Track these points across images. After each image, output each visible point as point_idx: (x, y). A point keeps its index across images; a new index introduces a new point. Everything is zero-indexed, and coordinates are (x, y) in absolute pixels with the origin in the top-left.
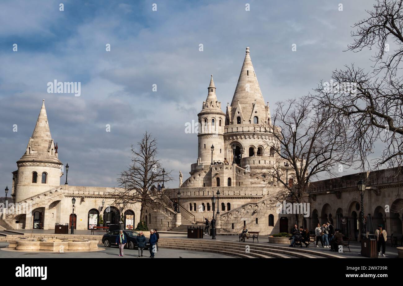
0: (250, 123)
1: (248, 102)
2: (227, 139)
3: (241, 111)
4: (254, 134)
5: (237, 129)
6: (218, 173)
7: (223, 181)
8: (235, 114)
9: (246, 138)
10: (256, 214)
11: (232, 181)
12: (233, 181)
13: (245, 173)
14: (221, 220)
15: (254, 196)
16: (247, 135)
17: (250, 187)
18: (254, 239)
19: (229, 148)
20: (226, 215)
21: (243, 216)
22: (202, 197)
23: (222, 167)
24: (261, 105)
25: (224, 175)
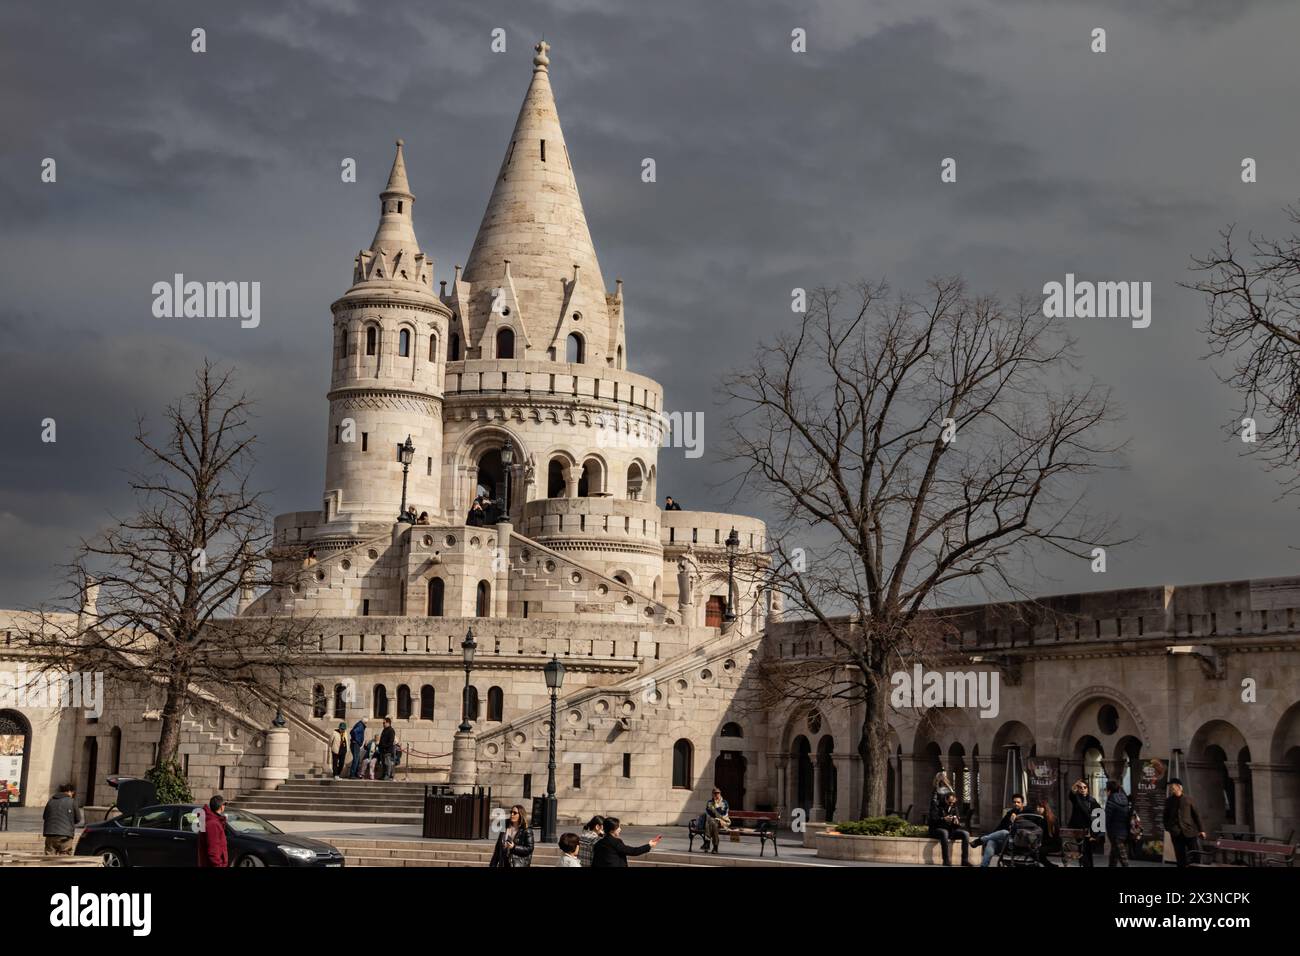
0: (553, 358)
1: (546, 273)
2: (459, 417)
3: (516, 307)
4: (573, 406)
5: (505, 381)
6: (439, 557)
7: (460, 594)
8: (492, 316)
9: (537, 421)
10: (623, 737)
11: (493, 594)
12: (499, 595)
13: (550, 564)
14: (476, 761)
15: (603, 663)
16: (546, 407)
17: (586, 625)
18: (763, 842)
19: (463, 457)
20: (500, 739)
21: (571, 743)
22: (376, 657)
23: (455, 534)
24: (592, 288)
25: (466, 569)
